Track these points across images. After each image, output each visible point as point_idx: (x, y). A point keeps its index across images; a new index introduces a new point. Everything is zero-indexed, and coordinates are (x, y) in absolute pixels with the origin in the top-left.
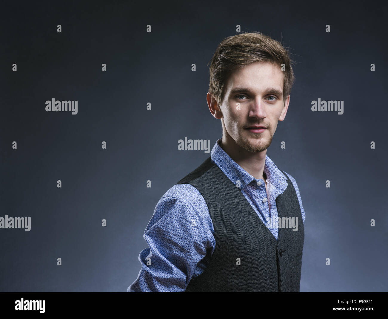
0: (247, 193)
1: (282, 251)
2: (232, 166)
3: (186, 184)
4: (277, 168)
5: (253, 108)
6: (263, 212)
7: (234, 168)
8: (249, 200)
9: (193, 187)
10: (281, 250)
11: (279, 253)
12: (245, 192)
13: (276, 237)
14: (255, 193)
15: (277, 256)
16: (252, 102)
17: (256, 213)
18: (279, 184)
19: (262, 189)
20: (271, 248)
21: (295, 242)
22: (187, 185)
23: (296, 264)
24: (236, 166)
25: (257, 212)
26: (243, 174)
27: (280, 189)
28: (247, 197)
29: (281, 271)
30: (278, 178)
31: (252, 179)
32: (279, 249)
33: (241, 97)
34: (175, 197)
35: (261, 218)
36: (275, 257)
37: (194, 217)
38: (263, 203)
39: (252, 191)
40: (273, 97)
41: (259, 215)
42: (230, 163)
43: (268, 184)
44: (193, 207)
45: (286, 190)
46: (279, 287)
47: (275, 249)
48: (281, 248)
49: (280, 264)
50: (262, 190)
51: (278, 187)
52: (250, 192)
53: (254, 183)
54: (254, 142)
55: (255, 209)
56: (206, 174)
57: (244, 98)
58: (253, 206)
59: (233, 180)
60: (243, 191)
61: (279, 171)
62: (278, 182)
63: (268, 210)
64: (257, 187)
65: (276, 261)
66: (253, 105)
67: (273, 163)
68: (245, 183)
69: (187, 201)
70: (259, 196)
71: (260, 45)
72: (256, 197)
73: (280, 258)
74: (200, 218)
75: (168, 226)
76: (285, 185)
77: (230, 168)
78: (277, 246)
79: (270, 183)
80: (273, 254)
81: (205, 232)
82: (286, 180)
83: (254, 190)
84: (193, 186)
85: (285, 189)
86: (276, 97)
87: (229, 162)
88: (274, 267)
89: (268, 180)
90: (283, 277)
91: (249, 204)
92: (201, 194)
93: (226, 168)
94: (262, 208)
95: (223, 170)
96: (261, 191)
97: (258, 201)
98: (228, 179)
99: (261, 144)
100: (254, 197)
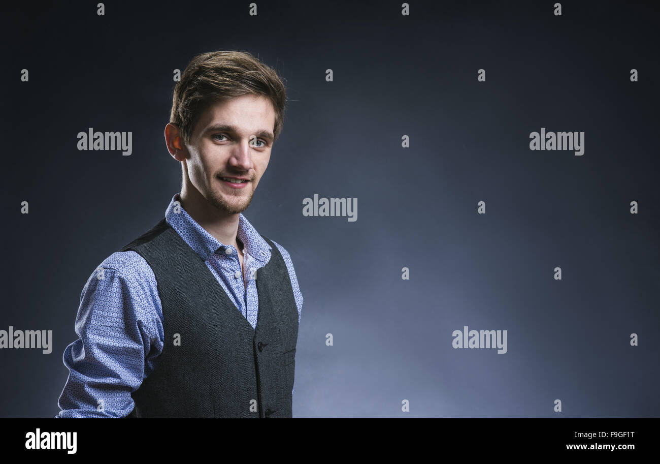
0: (213, 266)
1: (261, 346)
2: (192, 228)
3: (128, 252)
4: (257, 234)
5: (237, 154)
6: (236, 291)
7: (195, 232)
8: (215, 275)
9: (138, 255)
10: (261, 343)
11: (257, 348)
12: (211, 264)
13: (254, 327)
14: (224, 264)
15: (255, 351)
16: (236, 146)
17: (225, 293)
18: (260, 255)
19: (234, 259)
20: (246, 340)
21: (283, 334)
22: (131, 252)
23: (285, 363)
24: (198, 228)
25: (227, 291)
26: (206, 238)
27: (260, 261)
28: (213, 271)
29: (260, 370)
30: (259, 246)
31: (218, 245)
32: (257, 341)
33: (220, 137)
34: (113, 269)
35: (233, 300)
36: (252, 352)
37: (139, 293)
38: (235, 278)
39: (220, 262)
40: (261, 142)
41: (230, 296)
42: (189, 225)
43: (245, 255)
44: (137, 280)
45: (269, 263)
46: (258, 393)
47: (251, 342)
48: (260, 341)
49: (259, 361)
50: (234, 261)
51: (258, 258)
52: (217, 263)
53: (221, 251)
54: (230, 200)
55: (224, 287)
56: (158, 238)
57: (225, 139)
58: (221, 283)
59: (194, 248)
60: (208, 263)
61: (260, 238)
62: (258, 252)
63: (243, 288)
64: (226, 256)
65: (253, 358)
66: (238, 150)
67: (252, 227)
68: (210, 252)
69: (129, 272)
70: (230, 269)
71: (255, 73)
72: (225, 270)
73: (258, 353)
74: (146, 295)
75: (111, 309)
76: (267, 256)
77: (190, 232)
78: (255, 337)
79: (248, 254)
80: (249, 348)
81: (152, 314)
82: (270, 250)
83: (223, 261)
84: (138, 253)
85: (267, 261)
86: (265, 142)
87: (188, 223)
88: (250, 365)
89: (245, 250)
90: (263, 380)
91: (215, 279)
92: (148, 263)
93: (184, 232)
94: (234, 285)
95: (181, 234)
96: (232, 262)
97: (229, 276)
98: (188, 245)
99: (240, 203)
100: (222, 270)
